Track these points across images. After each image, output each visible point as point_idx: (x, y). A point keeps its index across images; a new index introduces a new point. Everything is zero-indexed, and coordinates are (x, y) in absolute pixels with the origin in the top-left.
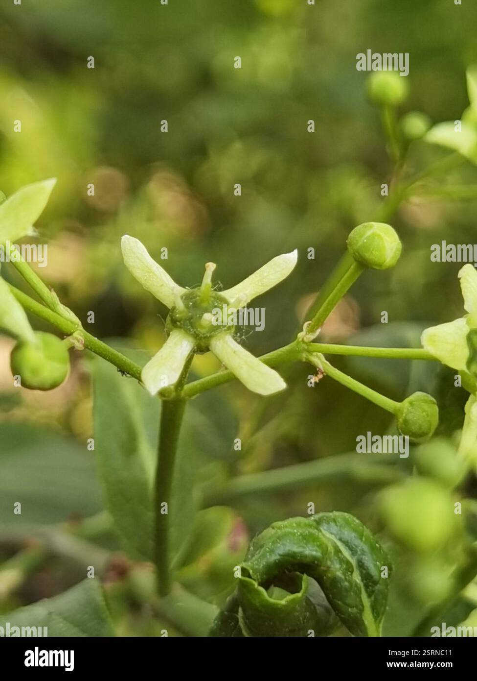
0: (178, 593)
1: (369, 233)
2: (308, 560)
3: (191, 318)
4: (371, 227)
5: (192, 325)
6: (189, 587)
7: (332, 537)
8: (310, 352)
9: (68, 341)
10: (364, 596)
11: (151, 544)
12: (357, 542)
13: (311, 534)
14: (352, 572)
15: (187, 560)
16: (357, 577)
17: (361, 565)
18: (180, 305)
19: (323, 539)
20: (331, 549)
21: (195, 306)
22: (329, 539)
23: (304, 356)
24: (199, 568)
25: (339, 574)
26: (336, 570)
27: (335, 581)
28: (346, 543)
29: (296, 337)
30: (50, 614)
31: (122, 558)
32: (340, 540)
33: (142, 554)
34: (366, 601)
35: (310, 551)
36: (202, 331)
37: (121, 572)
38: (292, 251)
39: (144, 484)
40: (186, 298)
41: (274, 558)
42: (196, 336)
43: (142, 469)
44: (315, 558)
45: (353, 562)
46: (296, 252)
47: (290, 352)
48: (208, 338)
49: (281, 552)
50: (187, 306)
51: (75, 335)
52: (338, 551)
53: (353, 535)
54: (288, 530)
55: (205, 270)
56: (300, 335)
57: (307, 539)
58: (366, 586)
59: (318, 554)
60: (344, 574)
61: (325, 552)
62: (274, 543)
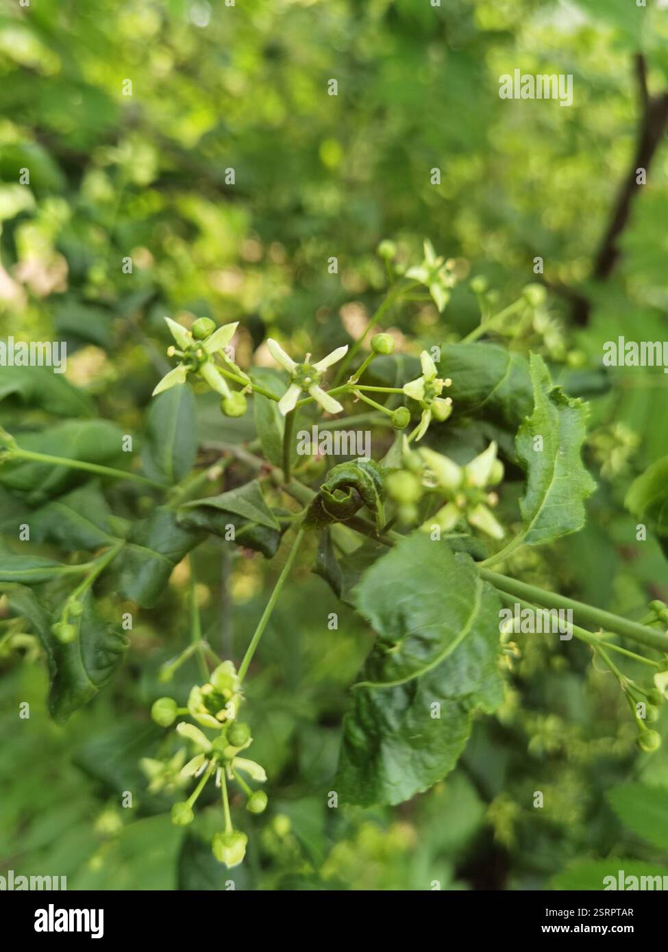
0: (293, 481)
1: (380, 339)
2: (353, 481)
3: (300, 378)
4: (380, 336)
5: (301, 382)
6: (298, 478)
7: (362, 469)
8: (353, 389)
9: (244, 391)
10: (376, 493)
11: (281, 461)
12: (374, 471)
13: (353, 470)
14: (371, 484)
15: (298, 466)
16: (373, 487)
17: (375, 481)
18: (295, 373)
19: (360, 472)
20: (362, 476)
21: (302, 372)
22: (361, 471)
23: (350, 391)
24: (303, 469)
25: (366, 486)
26: (364, 484)
27: (364, 489)
28: (370, 472)
29: (346, 383)
30: (238, 496)
31: (269, 464)
32: (366, 470)
33: (278, 465)
34: (377, 496)
35: (354, 477)
36: (305, 385)
37: (268, 471)
38: (345, 345)
39: (278, 436)
40: (298, 369)
41: (338, 480)
42: (302, 386)
43: (277, 429)
44: (356, 480)
45: (371, 479)
46: (347, 347)
47: (344, 389)
48: (308, 387)
49: (340, 478)
50: (298, 373)
51: (248, 386)
52: (365, 476)
53: (372, 468)
54: (344, 468)
55: (306, 357)
56: (349, 381)
57: (352, 471)
58: (378, 490)
59: (357, 478)
60: (368, 486)
61: (360, 477)
62: (338, 474)
